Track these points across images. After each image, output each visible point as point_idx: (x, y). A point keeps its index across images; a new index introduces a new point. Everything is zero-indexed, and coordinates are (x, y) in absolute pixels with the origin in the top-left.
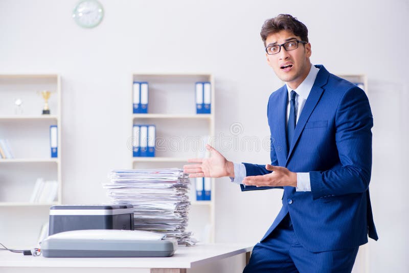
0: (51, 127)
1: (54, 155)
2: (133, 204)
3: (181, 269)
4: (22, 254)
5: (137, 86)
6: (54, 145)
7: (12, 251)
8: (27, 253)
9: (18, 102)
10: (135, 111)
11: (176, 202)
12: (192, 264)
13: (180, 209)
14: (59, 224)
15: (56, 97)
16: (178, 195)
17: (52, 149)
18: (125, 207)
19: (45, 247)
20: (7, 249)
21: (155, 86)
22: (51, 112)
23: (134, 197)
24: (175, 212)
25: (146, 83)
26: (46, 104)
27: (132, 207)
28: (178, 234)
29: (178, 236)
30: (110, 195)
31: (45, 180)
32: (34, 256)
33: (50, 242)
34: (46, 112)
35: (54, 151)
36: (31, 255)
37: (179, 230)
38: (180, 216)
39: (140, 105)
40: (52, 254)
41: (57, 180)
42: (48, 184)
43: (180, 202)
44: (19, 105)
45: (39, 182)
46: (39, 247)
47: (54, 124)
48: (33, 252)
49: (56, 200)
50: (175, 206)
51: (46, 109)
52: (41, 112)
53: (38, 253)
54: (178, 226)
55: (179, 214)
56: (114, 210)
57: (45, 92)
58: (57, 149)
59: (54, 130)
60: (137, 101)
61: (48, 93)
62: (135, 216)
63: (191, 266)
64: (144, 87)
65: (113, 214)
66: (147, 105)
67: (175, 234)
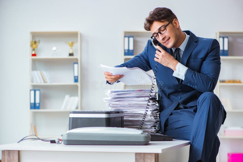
0: (75, 63)
1: (76, 80)
2: (123, 111)
3: (155, 154)
4: (50, 142)
5: (127, 39)
6: (76, 75)
7: (42, 140)
8: (53, 142)
9: (54, 48)
10: (125, 54)
11: (151, 109)
12: (162, 150)
13: (154, 114)
14: (75, 123)
15: (77, 45)
16: (152, 105)
17: (75, 77)
18: (118, 112)
19: (65, 138)
20: (39, 139)
21: (138, 39)
22: (75, 54)
23: (124, 106)
24: (151, 116)
25: (132, 37)
26: (71, 50)
27: (122, 112)
28: (152, 130)
29: (152, 132)
30: (109, 105)
31: (71, 96)
32: (58, 144)
33: (69, 135)
34: (71, 55)
35: (76, 78)
36: (55, 143)
37: (153, 128)
38: (153, 119)
39: (128, 50)
40: (70, 142)
41: (77, 96)
42: (72, 98)
43: (154, 109)
44: (55, 51)
45: (67, 97)
46: (61, 138)
47: (76, 62)
48: (57, 141)
49: (77, 108)
50: (151, 112)
51: (71, 52)
52: (68, 55)
53: (60, 142)
54: (152, 125)
55: (153, 117)
56: (111, 114)
57: (70, 42)
58: (77, 77)
59: (76, 65)
60: (126, 48)
61: (73, 43)
62: (125, 119)
63: (162, 151)
64: (131, 40)
65: (111, 117)
66: (133, 51)
67: (150, 130)
